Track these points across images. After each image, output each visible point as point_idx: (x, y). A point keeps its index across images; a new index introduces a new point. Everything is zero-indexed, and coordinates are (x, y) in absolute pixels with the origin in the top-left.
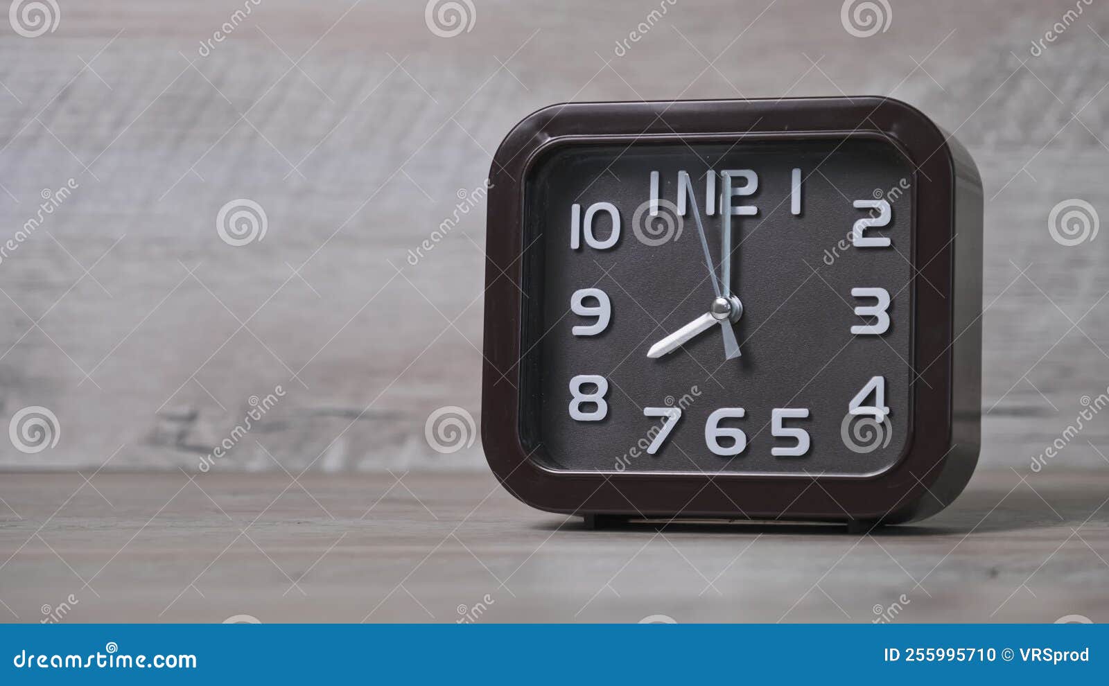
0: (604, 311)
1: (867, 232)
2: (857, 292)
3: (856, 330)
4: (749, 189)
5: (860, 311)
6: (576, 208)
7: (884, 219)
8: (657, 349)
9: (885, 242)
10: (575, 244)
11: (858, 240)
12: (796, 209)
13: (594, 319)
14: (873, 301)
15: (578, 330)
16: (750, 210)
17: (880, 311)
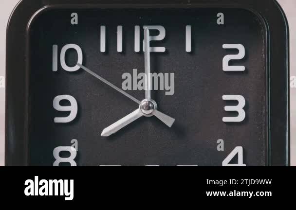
0: (73, 109)
1: (231, 63)
2: (225, 97)
3: (226, 119)
4: (161, 37)
5: (228, 108)
6: (55, 48)
7: (241, 55)
8: (107, 131)
9: (241, 68)
10: (55, 68)
11: (226, 67)
12: (188, 49)
13: (67, 113)
14: (235, 103)
15: (59, 120)
16: (161, 49)
17: (240, 108)
